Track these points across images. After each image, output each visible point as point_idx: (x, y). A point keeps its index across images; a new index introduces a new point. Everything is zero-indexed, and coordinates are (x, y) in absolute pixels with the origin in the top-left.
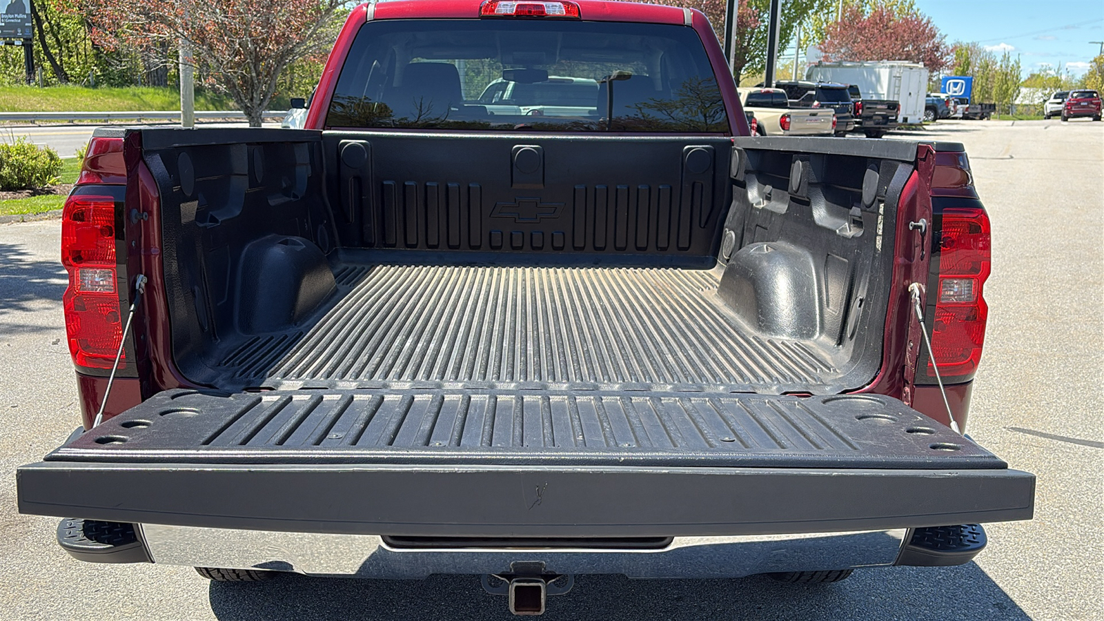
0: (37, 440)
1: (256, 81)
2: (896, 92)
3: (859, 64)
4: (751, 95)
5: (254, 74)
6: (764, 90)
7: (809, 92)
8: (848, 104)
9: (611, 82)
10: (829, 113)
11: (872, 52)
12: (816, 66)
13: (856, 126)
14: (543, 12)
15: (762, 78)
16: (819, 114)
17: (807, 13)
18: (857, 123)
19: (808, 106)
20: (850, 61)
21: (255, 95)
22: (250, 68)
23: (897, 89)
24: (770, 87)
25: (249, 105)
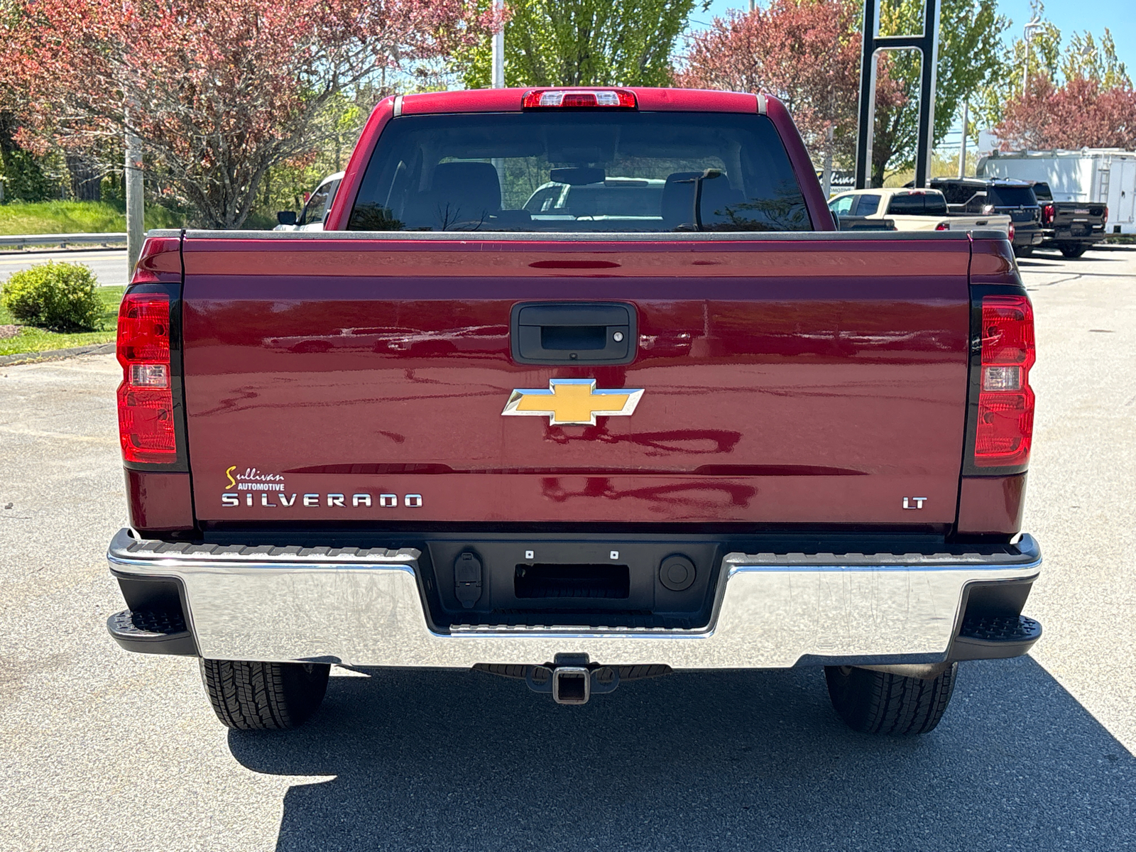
0: (10, 604)
1: (230, 191)
2: (1103, 192)
3: (1050, 153)
4: (894, 199)
5: (227, 182)
6: (912, 191)
7: (979, 193)
8: (1034, 209)
9: (700, 183)
10: (1004, 221)
11: (1068, 137)
12: (990, 158)
13: (1047, 238)
14: (595, 102)
15: (911, 176)
16: (989, 222)
17: (975, 85)
18: (1046, 234)
19: (977, 212)
20: (1039, 150)
21: (228, 209)
22: (222, 174)
23: (1104, 187)
24: (923, 186)
25: (220, 221)
